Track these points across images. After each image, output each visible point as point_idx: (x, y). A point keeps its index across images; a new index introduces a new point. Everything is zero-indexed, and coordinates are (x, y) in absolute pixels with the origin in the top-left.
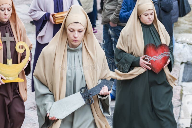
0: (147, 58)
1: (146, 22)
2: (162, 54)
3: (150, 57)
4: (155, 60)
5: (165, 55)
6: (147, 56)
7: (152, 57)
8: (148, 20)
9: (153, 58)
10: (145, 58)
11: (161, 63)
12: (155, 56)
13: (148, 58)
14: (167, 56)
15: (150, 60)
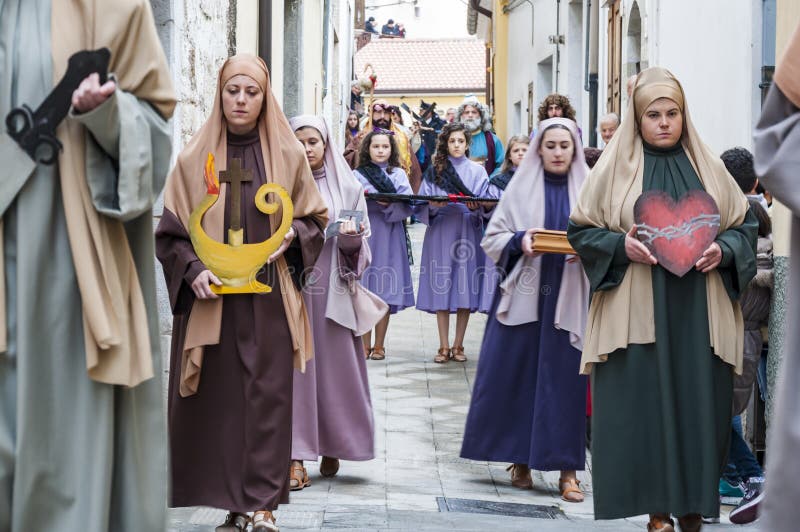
0: (645, 233)
1: (653, 136)
2: (694, 219)
3: (656, 230)
4: (672, 239)
5: (705, 222)
6: (643, 225)
7: (660, 229)
8: (659, 131)
9: (666, 231)
10: (639, 232)
11: (692, 247)
12: (671, 227)
13: (648, 231)
14: (711, 225)
15: (656, 237)
